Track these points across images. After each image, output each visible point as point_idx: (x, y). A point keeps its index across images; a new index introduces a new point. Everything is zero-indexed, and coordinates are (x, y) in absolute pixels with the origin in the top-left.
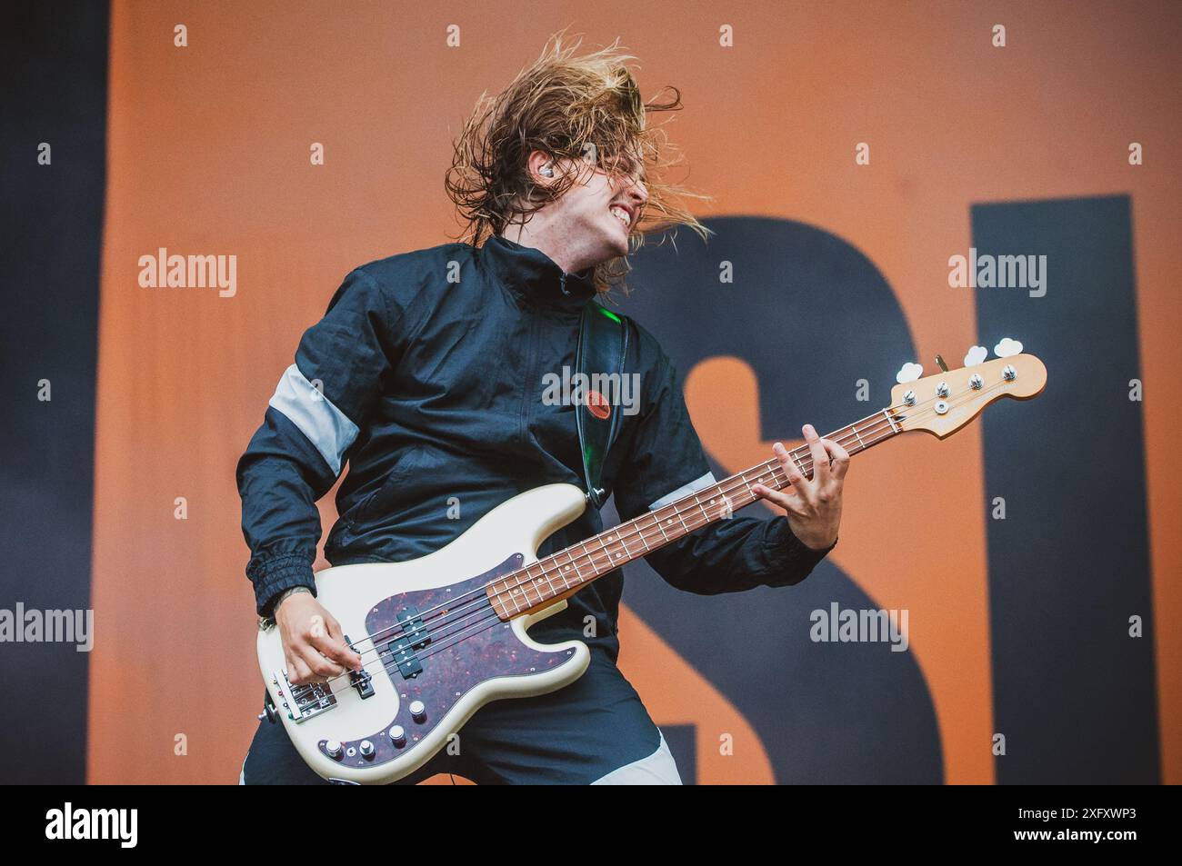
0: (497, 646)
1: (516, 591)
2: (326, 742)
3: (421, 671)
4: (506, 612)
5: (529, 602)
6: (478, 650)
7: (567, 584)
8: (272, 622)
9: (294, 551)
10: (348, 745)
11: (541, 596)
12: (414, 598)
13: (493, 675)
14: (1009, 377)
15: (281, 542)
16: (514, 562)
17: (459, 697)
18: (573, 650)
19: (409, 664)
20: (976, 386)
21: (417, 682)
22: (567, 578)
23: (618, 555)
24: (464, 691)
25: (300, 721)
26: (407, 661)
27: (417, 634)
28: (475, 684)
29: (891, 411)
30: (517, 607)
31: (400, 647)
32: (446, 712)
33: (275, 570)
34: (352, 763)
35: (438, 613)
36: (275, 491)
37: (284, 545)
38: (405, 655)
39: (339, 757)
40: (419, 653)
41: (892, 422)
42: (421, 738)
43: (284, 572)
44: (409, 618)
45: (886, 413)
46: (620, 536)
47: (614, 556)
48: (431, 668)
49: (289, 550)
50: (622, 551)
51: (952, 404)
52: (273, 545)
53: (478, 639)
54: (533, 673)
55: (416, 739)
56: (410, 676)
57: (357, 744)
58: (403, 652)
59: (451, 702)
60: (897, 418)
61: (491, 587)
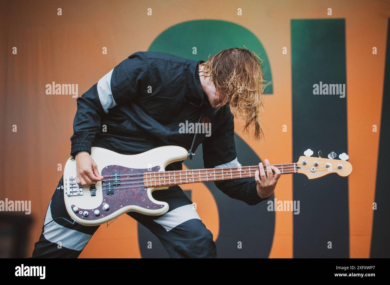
0: (140, 195)
1: (153, 179)
2: (74, 206)
3: (113, 194)
4: (147, 185)
5: (155, 184)
6: (134, 193)
7: (170, 183)
8: (74, 158)
9: (87, 138)
10: (81, 210)
11: (160, 184)
12: (120, 169)
13: (135, 204)
14: (340, 168)
15: (83, 134)
16: (156, 169)
17: (122, 207)
18: (163, 206)
19: (110, 190)
20: (327, 167)
21: (110, 197)
22: (171, 181)
23: (190, 180)
24: (124, 206)
25: (69, 196)
26: (109, 189)
27: (116, 181)
28: (128, 205)
29: (297, 165)
30: (151, 185)
31: (109, 183)
32: (115, 210)
33: (79, 143)
34: (80, 216)
35: (126, 176)
36: (86, 115)
37: (84, 135)
38: (110, 187)
39: (77, 213)
40: (115, 188)
41: (295, 169)
42: (104, 216)
43: (81, 145)
44: (116, 175)
45: (294, 165)
46: (193, 173)
47: (188, 179)
48: (116, 194)
49: (85, 137)
50: (192, 179)
51: (317, 170)
52: (80, 134)
53: (135, 190)
54: (148, 208)
55: (103, 216)
56: (109, 194)
57: (84, 210)
58: (110, 186)
59: (119, 208)
60: (298, 168)
61: (145, 174)
